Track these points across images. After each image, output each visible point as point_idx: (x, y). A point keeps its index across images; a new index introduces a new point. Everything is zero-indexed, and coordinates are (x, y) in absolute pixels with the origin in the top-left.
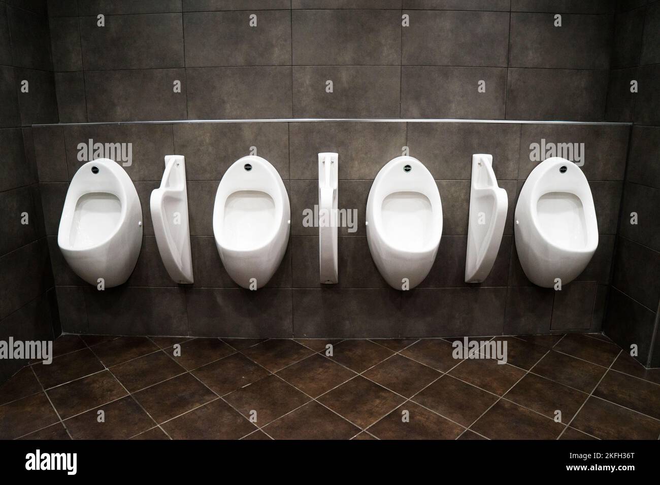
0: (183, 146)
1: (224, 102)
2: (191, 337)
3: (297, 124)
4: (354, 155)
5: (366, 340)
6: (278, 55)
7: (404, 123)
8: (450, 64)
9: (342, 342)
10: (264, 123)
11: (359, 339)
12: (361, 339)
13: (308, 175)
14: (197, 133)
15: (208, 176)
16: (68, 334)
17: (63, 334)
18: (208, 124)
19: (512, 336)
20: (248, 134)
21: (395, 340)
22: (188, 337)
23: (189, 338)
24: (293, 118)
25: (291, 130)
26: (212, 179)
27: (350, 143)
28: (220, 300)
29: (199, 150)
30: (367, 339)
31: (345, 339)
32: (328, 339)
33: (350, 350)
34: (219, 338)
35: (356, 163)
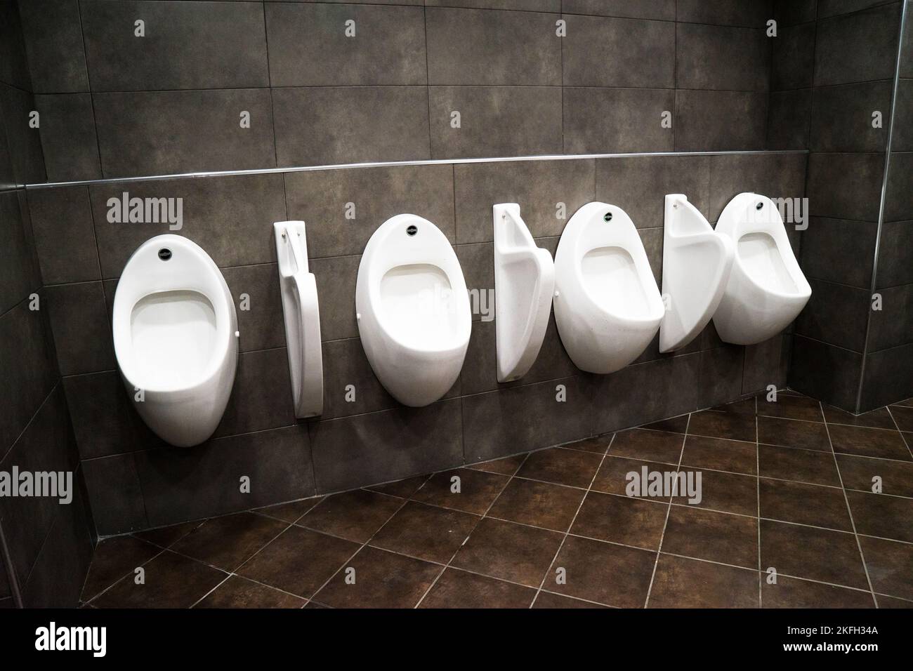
0: (302, 206)
1: (332, 139)
2: (320, 496)
3: (464, 166)
4: (536, 205)
5: (554, 448)
6: (409, 70)
7: (592, 159)
8: (616, 85)
9: (530, 457)
10: (421, 166)
11: (546, 448)
12: (549, 447)
13: (480, 236)
14: (322, 185)
15: (340, 249)
16: (108, 537)
17: (100, 539)
18: (340, 170)
19: (706, 409)
20: (398, 184)
21: (587, 440)
22: (316, 496)
23: (320, 499)
24: (432, 159)
25: (456, 174)
26: (348, 252)
27: (531, 189)
28: (361, 432)
29: (326, 211)
30: (555, 446)
31: (530, 452)
32: (509, 457)
33: (549, 464)
34: (361, 488)
35: (539, 215)
